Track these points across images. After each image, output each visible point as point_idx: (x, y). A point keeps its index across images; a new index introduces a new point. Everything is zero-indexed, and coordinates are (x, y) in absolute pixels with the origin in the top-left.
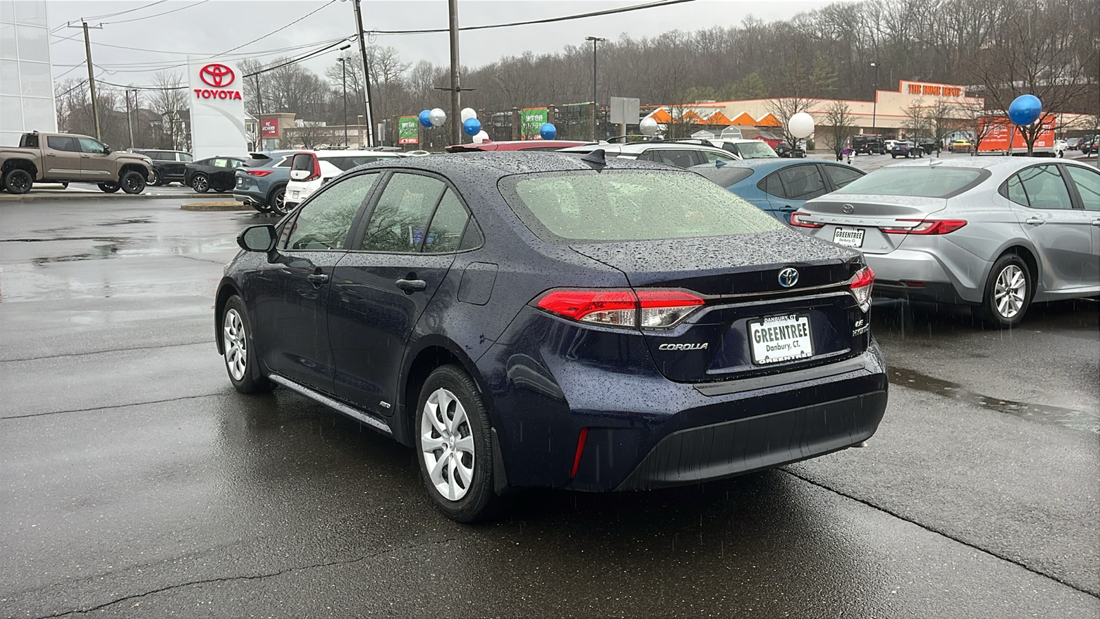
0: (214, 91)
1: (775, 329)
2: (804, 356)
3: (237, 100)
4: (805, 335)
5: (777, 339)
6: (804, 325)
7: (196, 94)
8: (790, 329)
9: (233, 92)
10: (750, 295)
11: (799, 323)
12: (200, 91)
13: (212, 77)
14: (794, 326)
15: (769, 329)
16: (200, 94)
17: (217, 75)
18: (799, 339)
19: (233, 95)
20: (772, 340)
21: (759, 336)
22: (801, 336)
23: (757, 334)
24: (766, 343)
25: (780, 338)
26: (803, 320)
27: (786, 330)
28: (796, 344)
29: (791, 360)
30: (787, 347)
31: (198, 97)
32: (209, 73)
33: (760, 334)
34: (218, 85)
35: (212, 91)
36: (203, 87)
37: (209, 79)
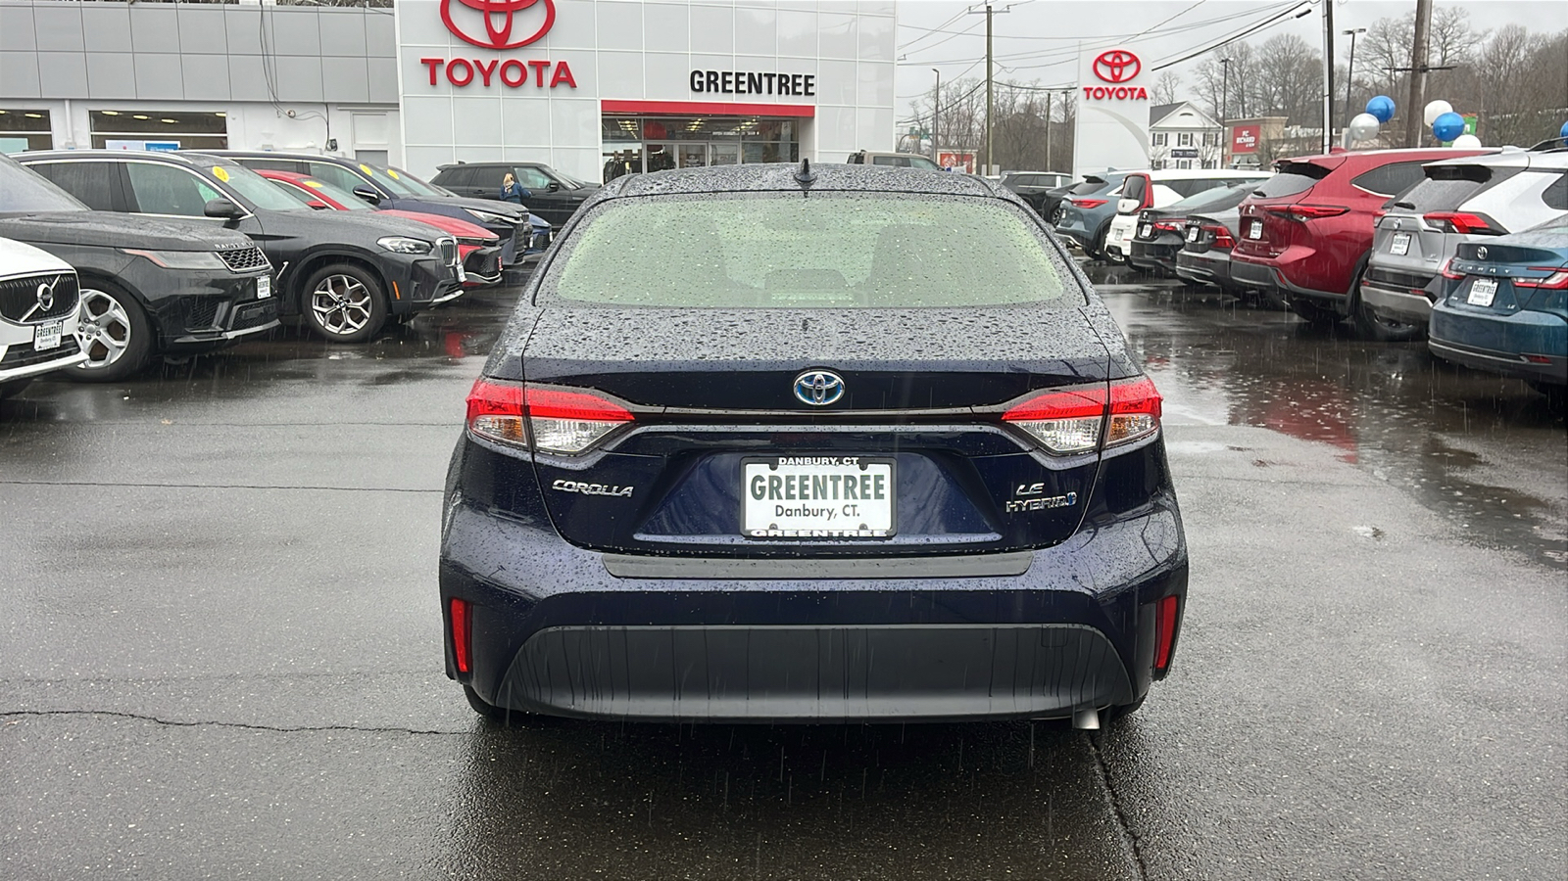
0: (1111, 89)
1: (805, 478)
2: (863, 533)
3: (1141, 99)
4: (878, 496)
5: (803, 497)
6: (882, 477)
7: (1085, 93)
8: (841, 484)
9: (1135, 89)
10: (730, 412)
11: (865, 473)
12: (1091, 89)
13: (1109, 69)
14: (853, 478)
15: (789, 478)
16: (1091, 93)
17: (1117, 65)
18: (859, 502)
19: (1136, 93)
20: (790, 497)
21: (762, 488)
22: (865, 496)
23: (759, 484)
24: (776, 501)
25: (811, 496)
26: (884, 470)
27: (830, 484)
28: (849, 510)
29: (830, 538)
30: (825, 513)
31: (1088, 98)
32: (1106, 63)
33: (766, 484)
34: (1116, 79)
35: (1107, 89)
36: (1096, 84)
37: (1105, 71)
